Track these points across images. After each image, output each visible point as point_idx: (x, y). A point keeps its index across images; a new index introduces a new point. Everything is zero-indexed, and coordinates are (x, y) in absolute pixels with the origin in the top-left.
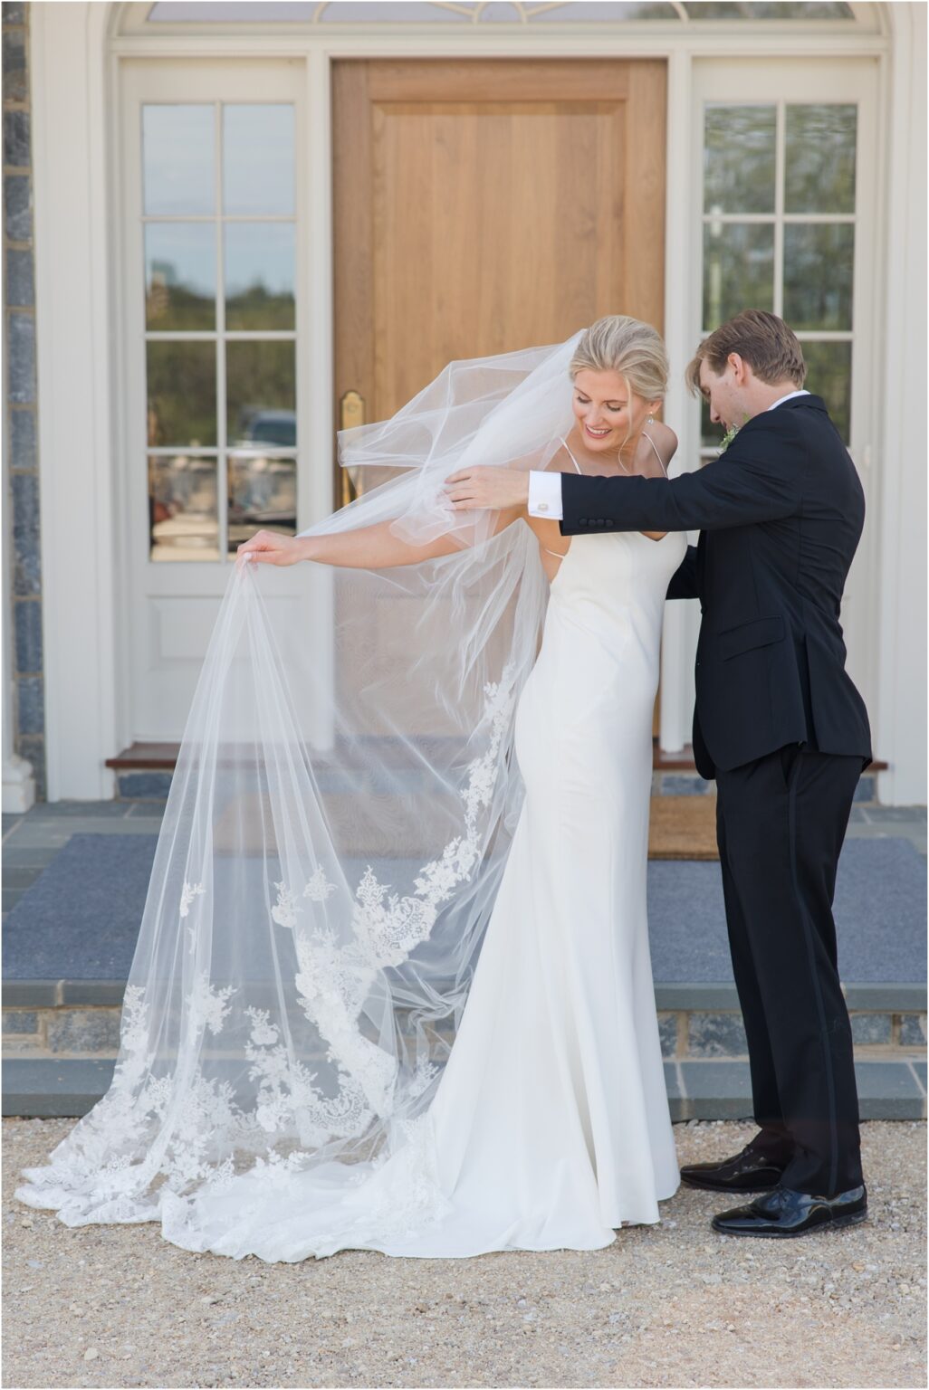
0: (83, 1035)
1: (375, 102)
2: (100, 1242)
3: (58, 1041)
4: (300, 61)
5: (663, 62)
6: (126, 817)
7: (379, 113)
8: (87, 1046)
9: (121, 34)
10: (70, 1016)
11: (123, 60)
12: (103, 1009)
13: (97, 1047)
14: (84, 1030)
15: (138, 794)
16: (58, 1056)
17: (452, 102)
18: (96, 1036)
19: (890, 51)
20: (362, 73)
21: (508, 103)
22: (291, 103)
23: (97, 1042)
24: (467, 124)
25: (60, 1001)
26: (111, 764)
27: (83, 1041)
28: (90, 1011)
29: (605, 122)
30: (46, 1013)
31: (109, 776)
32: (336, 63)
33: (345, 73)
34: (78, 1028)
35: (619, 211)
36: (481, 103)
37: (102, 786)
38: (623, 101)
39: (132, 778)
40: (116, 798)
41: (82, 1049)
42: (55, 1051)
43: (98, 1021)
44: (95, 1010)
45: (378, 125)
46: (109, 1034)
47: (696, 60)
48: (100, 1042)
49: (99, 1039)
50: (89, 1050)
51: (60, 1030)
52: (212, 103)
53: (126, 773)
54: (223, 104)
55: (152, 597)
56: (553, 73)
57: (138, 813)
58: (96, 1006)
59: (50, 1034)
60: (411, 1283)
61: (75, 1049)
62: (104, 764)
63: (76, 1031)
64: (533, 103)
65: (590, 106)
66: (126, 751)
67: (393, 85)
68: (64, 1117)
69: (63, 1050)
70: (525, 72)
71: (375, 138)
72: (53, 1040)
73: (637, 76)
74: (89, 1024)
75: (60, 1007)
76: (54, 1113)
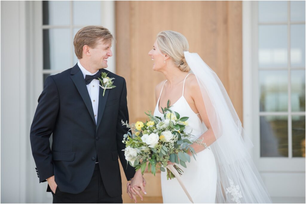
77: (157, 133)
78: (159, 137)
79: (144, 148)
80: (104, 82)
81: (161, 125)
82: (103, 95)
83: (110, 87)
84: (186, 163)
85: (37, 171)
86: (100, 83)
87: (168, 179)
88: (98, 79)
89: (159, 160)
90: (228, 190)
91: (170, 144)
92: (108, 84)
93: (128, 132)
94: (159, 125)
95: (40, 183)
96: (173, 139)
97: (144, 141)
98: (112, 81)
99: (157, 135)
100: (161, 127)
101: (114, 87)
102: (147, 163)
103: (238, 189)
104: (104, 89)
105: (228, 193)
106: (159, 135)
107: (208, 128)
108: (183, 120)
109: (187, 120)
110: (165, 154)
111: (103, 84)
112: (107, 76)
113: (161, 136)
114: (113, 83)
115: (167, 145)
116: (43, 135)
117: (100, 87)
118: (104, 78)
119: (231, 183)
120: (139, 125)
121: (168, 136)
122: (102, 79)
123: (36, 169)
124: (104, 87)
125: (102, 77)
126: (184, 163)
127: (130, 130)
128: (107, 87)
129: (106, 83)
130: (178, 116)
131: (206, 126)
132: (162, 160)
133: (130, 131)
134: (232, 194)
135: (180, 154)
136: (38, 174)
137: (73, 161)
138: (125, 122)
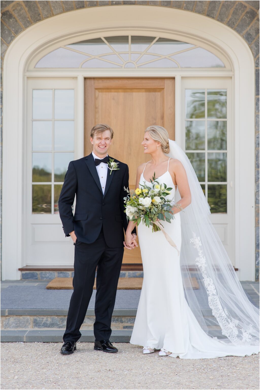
0: (13, 324)
1: (96, 89)
2: (17, 362)
3: (6, 325)
4: (76, 78)
5: (174, 78)
6: (24, 283)
7: (97, 92)
8: (14, 327)
9: (27, 71)
10: (9, 319)
11: (28, 78)
12: (18, 317)
13: (16, 327)
14: (13, 322)
15: (27, 278)
16: (6, 330)
17: (117, 89)
18: (16, 324)
19: (234, 75)
20: (92, 81)
21: (132, 89)
22: (73, 89)
23: (16, 326)
24: (121, 95)
25: (7, 314)
26: (20, 270)
27: (12, 325)
28: (15, 317)
29: (158, 94)
30: (3, 318)
31: (20, 273)
32: (85, 79)
33: (88, 81)
34: (11, 322)
35: (162, 118)
36: (125, 89)
37: (18, 276)
38: (163, 89)
39: (26, 273)
40: (21, 279)
41: (12, 328)
42: (5, 328)
43: (17, 320)
44: (16, 317)
45: (97, 95)
46: (20, 324)
47: (183, 78)
48: (17, 326)
49: (17, 325)
50: (14, 328)
51: (7, 322)
52: (52, 89)
53: (24, 272)
54: (55, 90)
55: (32, 224)
56: (144, 81)
57: (27, 282)
58: (17, 316)
59: (4, 324)
60: (97, 368)
61: (10, 328)
62: (18, 270)
63: (11, 323)
64: (139, 89)
65: (154, 90)
66: (24, 267)
67: (101, 84)
68: (8, 342)
69: (7, 328)
70: (137, 81)
71: (96, 98)
72: (5, 325)
73: (167, 82)
74: (14, 321)
75: (7, 316)
76: (5, 341)
77: (151, 197)
78: (152, 200)
79: (141, 207)
80: (111, 165)
81: (153, 192)
82: (110, 174)
83: (115, 168)
84: (170, 220)
85: (63, 229)
86: (109, 166)
87: (153, 232)
88: (107, 163)
89: (151, 217)
90: (191, 241)
91: (159, 206)
92: (114, 166)
93: (127, 196)
94: (151, 192)
95: (66, 237)
96: (161, 203)
97: (140, 203)
98: (117, 165)
99: (150, 199)
100: (153, 194)
101: (119, 169)
102: (141, 218)
103: (199, 239)
104: (111, 170)
105: (192, 242)
106: (152, 198)
107: (182, 197)
108: (169, 189)
109: (171, 190)
110: (155, 213)
111: (111, 166)
112: (114, 162)
113: (153, 200)
114: (117, 167)
115: (157, 206)
116: (67, 203)
117: (108, 168)
118: (111, 162)
119: (195, 235)
120: (138, 191)
121: (157, 200)
122: (110, 163)
123: (63, 227)
124: (111, 169)
125: (110, 162)
126: (169, 220)
127: (129, 194)
128: (113, 169)
129: (113, 166)
130: (165, 187)
131: (181, 196)
132: (153, 217)
133: (129, 196)
134: (194, 243)
135: (166, 214)
136: (64, 231)
137: (86, 220)
138: (126, 189)
